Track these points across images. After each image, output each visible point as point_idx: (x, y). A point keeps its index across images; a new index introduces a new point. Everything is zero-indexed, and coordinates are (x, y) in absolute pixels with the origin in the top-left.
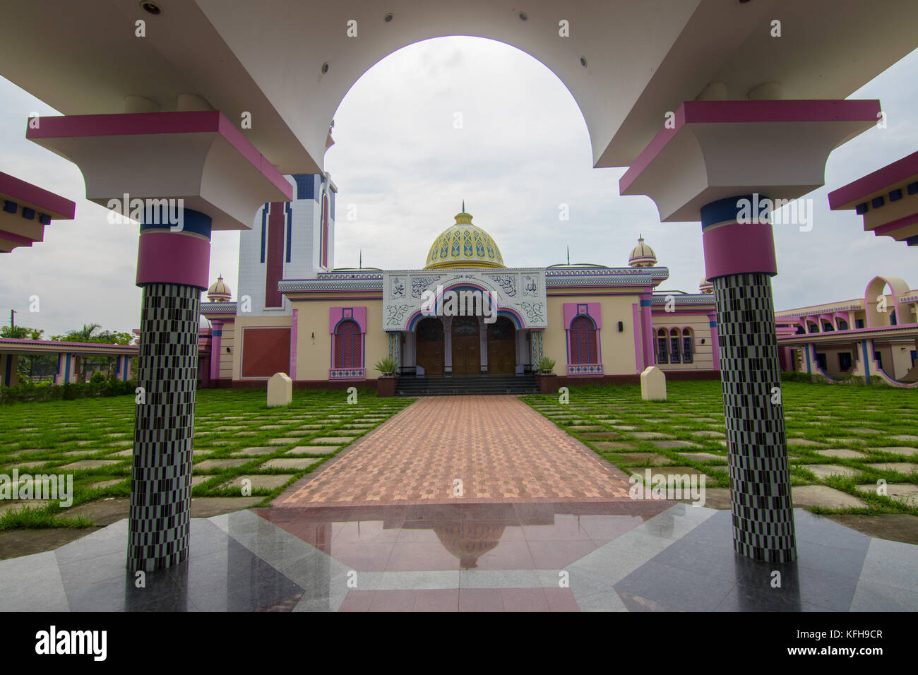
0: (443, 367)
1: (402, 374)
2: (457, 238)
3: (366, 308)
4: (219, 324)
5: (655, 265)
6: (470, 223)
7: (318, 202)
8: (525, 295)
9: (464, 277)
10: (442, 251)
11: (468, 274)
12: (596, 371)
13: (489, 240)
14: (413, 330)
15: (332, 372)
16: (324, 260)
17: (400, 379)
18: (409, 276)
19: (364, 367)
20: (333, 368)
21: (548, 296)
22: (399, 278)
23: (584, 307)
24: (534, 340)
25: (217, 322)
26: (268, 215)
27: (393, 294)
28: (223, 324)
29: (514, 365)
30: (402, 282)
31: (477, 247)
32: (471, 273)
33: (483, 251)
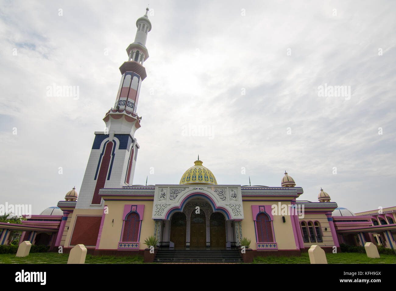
0: (185, 242)
1: (161, 246)
2: (195, 172)
3: (144, 205)
4: (67, 213)
5: (295, 186)
6: (201, 165)
7: (129, 151)
8: (231, 199)
9: (198, 189)
10: (188, 178)
11: (200, 187)
12: (273, 247)
13: (211, 174)
14: (169, 219)
15: (120, 244)
16: (128, 180)
17: (159, 250)
18: (169, 188)
19: (139, 241)
20: (121, 242)
21: (243, 201)
22: (163, 188)
23: (262, 208)
24: (237, 227)
25: (66, 212)
26: (103, 156)
27: (160, 198)
28: (69, 213)
29: (225, 242)
30: (165, 191)
31: (205, 176)
32: (202, 187)
33: (208, 178)
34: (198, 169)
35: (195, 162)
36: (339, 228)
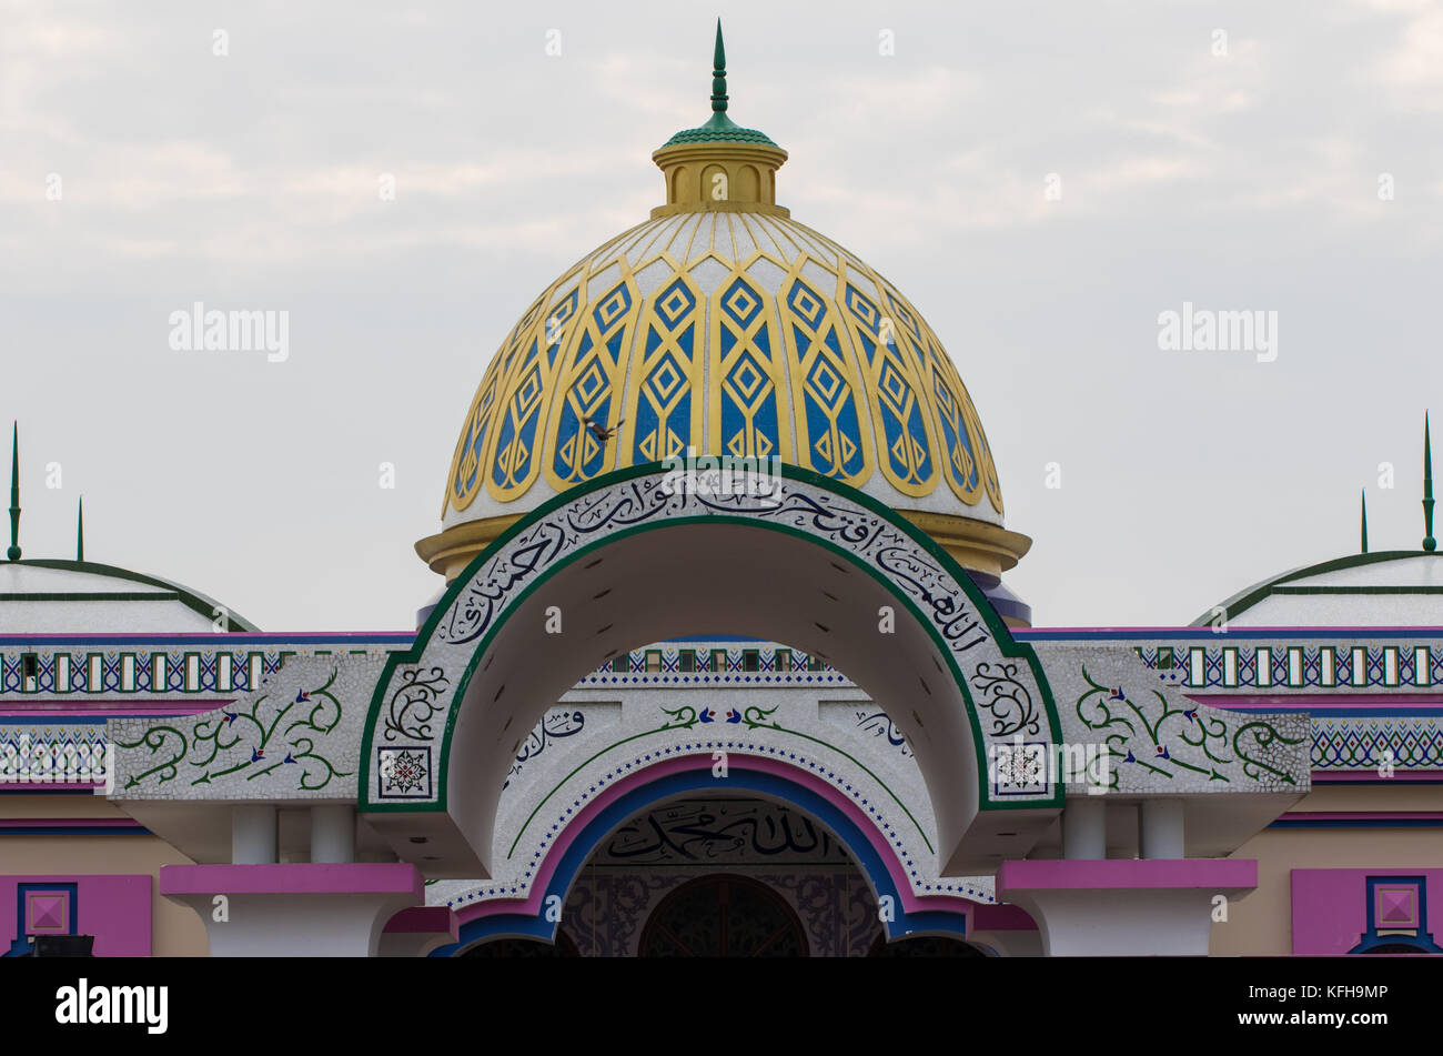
2: (670, 340)
9: (720, 717)
11: (740, 701)
31: (810, 404)
32: (763, 700)
33: (855, 436)
34: (709, 285)
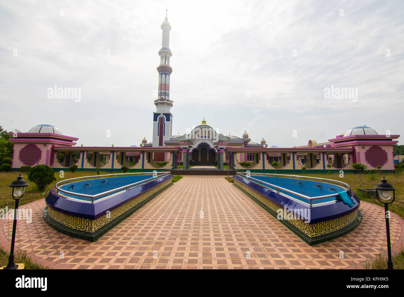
6: (205, 123)
7: (170, 122)
11: (204, 140)
14: (192, 152)
16: (171, 134)
26: (159, 125)
34: (203, 125)
35: (202, 122)
36: (269, 155)
